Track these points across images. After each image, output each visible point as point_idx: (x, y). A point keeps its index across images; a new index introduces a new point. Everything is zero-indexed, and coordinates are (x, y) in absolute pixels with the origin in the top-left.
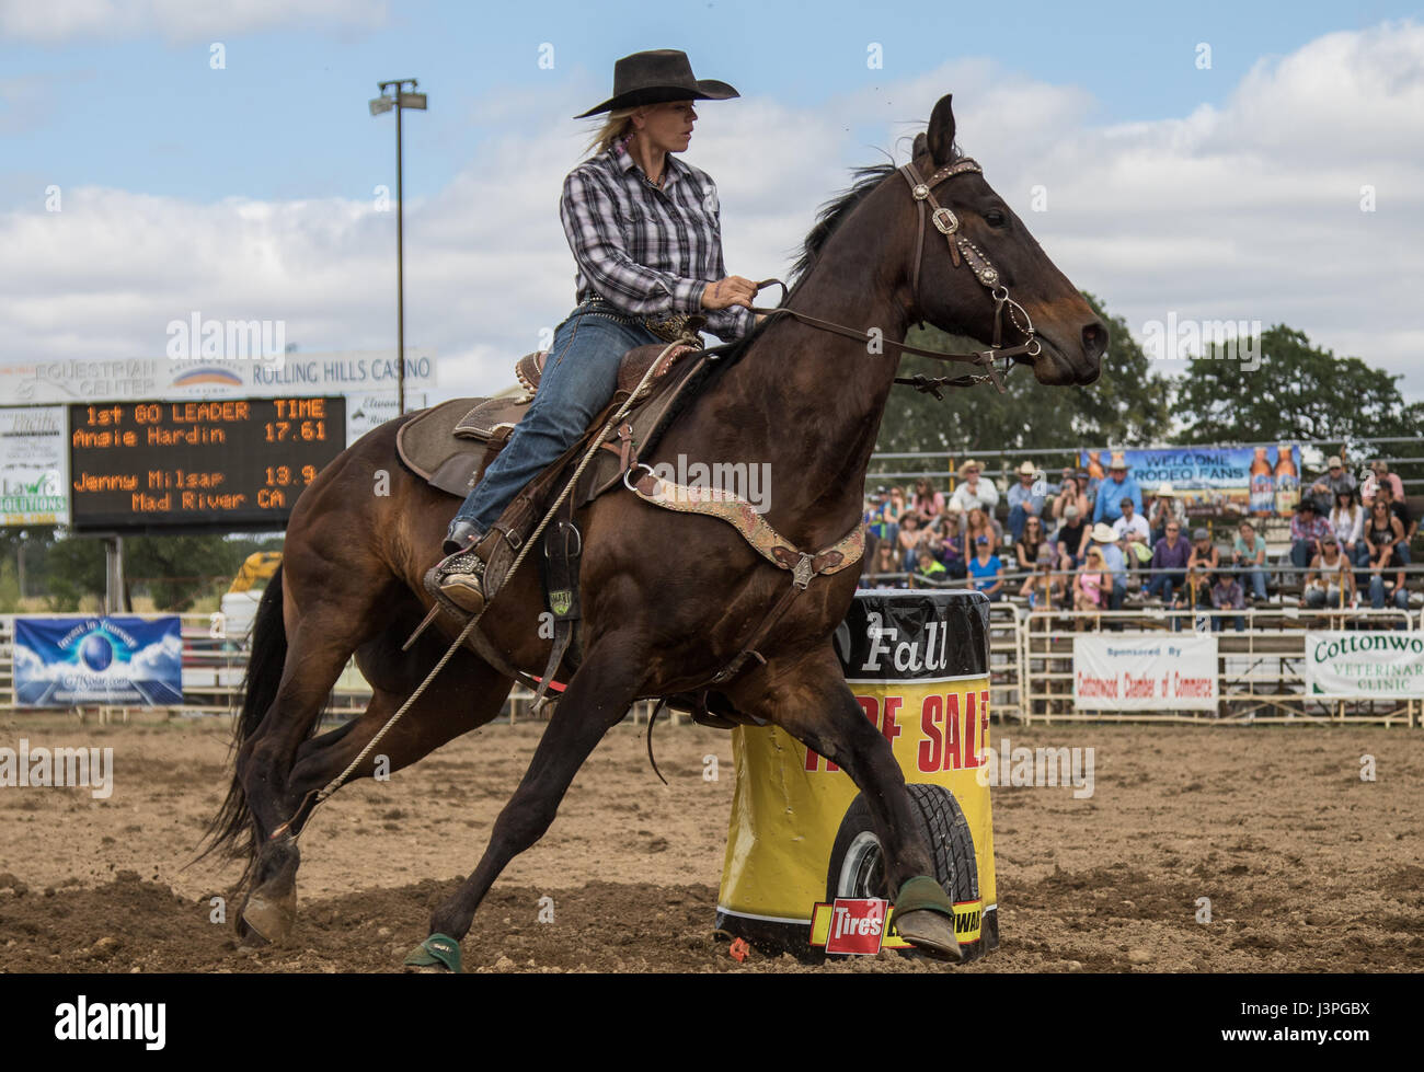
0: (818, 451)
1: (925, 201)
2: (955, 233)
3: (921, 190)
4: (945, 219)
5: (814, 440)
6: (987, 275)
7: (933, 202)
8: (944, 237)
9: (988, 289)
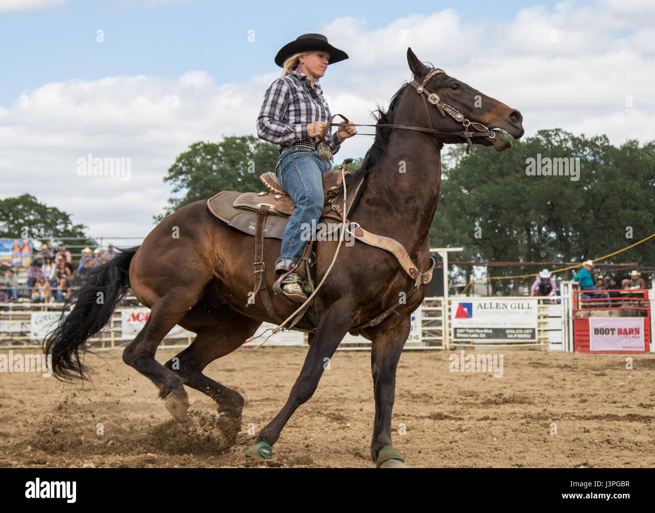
0: (419, 215)
1: (423, 93)
2: (439, 103)
3: (421, 89)
4: (434, 98)
5: (416, 210)
6: (459, 116)
7: (427, 92)
8: (435, 106)
9: (461, 123)
